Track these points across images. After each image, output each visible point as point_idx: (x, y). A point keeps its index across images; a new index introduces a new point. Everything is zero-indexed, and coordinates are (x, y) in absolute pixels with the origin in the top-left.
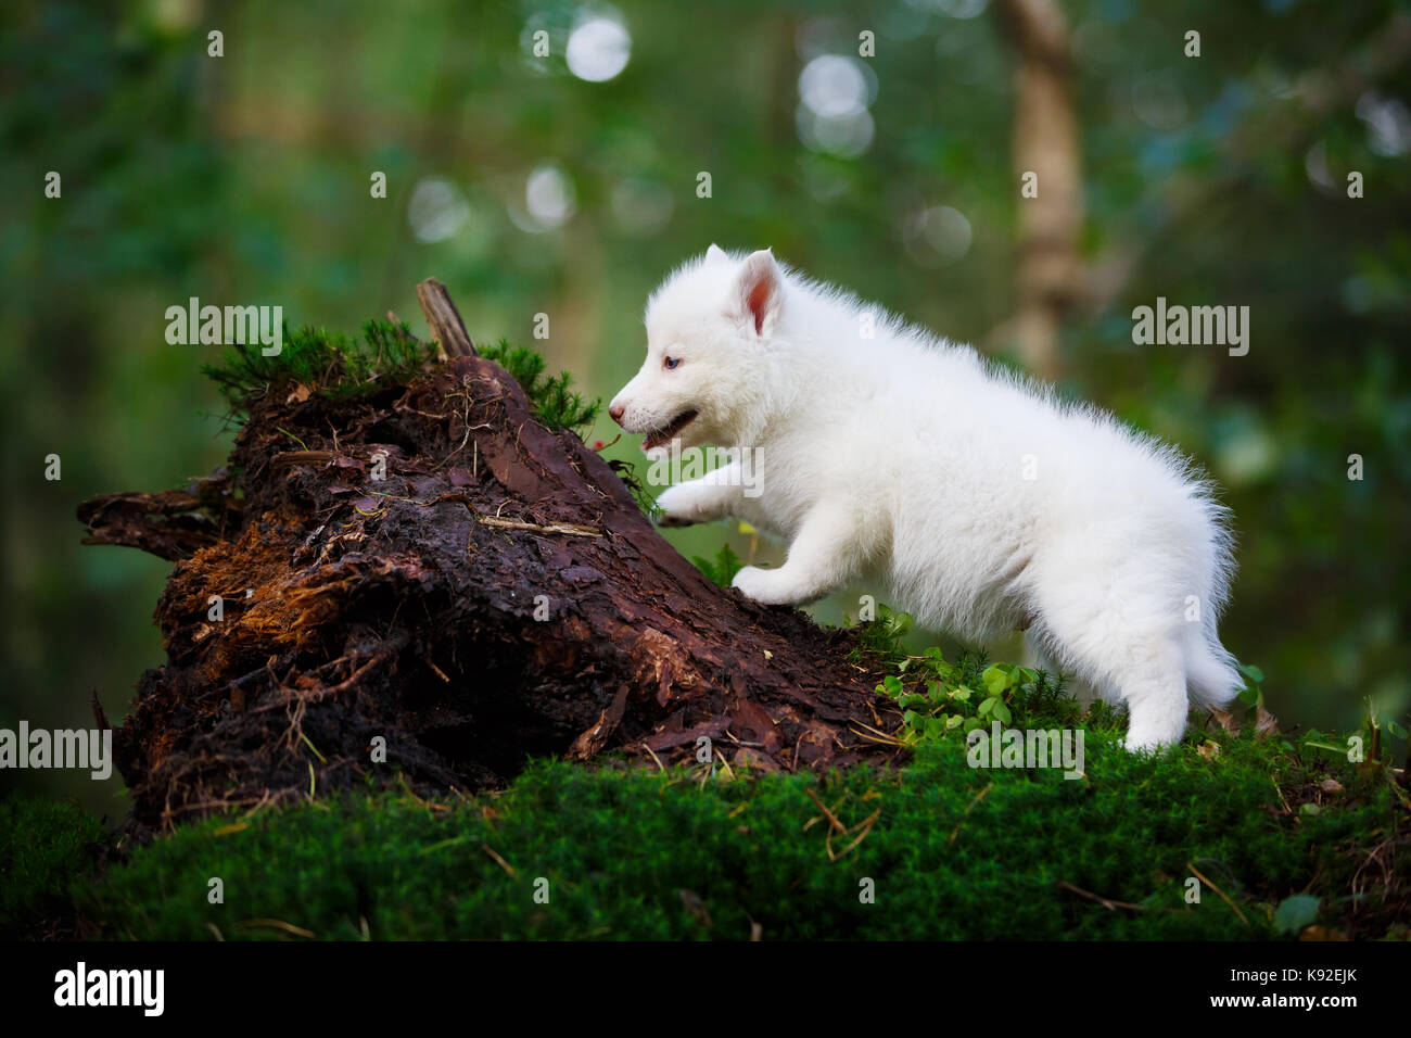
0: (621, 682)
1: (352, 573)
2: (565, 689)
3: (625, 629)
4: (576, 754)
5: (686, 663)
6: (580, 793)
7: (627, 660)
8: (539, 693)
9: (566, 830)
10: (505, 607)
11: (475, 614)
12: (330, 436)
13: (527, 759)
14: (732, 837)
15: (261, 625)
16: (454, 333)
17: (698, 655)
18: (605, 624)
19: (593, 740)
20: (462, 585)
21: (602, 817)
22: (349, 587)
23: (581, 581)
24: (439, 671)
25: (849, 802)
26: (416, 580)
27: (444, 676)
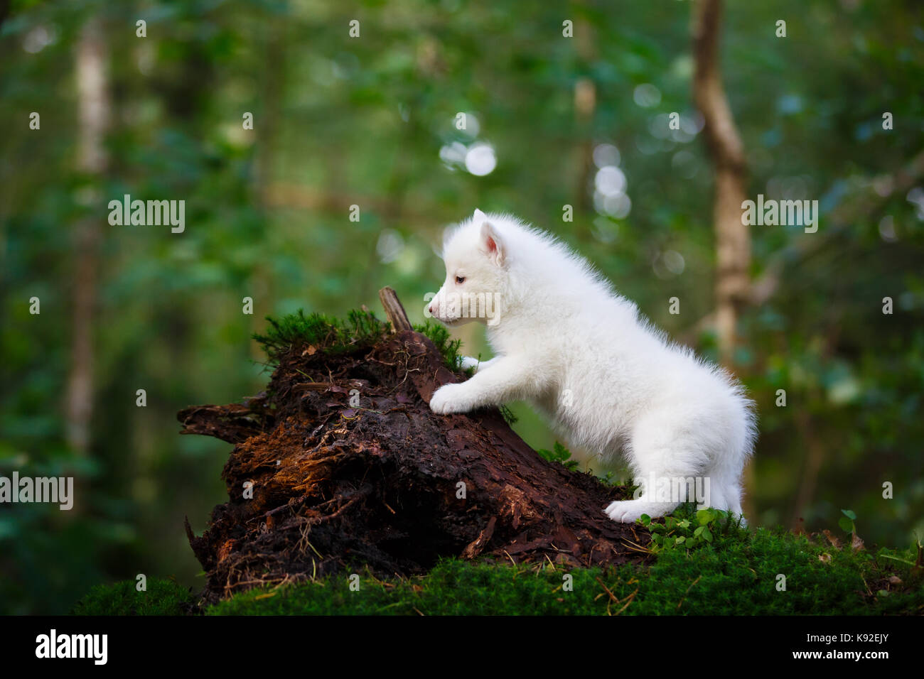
0: (492, 515)
1: (340, 452)
2: (460, 519)
3: (495, 485)
4: (466, 555)
5: (529, 504)
6: (468, 578)
7: (496, 503)
8: (446, 521)
9: (461, 599)
10: (427, 472)
11: (410, 475)
12: (328, 374)
13: (438, 558)
14: (554, 604)
15: (285, 480)
16: (400, 318)
17: (535, 501)
18: (484, 482)
19: (475, 547)
20: (403, 459)
21: (481, 592)
22: (338, 460)
23: (470, 458)
24: (389, 507)
25: (620, 585)
26: (377, 456)
27: (392, 511)
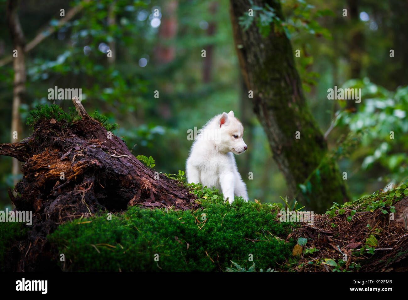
0: (139, 189)
2: (127, 190)
3: (139, 177)
4: (130, 205)
5: (151, 185)
7: (140, 184)
8: (121, 191)
10: (116, 172)
11: (110, 173)
15: (56, 174)
17: (154, 183)
18: (135, 176)
19: (133, 201)
20: (108, 167)
22: (85, 167)
23: (129, 166)
24: (102, 186)
26: (99, 165)
27: (103, 187)
